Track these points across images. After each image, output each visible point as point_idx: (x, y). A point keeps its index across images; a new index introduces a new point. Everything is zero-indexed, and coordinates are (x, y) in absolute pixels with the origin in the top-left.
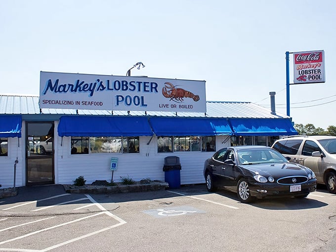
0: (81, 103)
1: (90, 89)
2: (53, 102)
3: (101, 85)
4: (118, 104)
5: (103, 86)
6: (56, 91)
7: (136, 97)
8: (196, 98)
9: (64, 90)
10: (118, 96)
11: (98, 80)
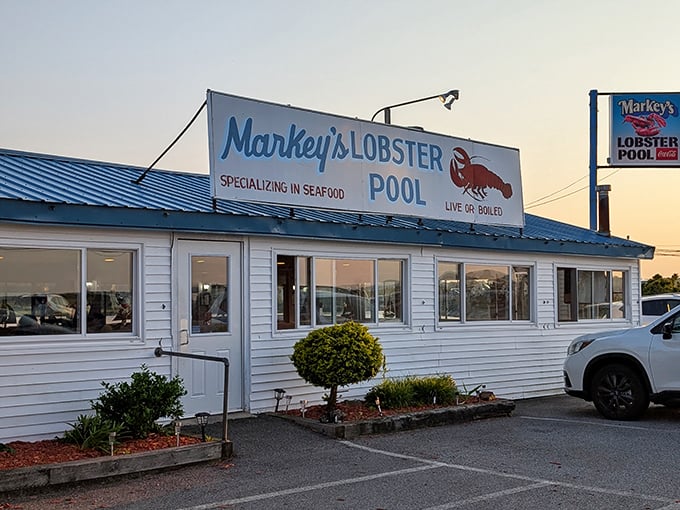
0: (302, 190)
1: (317, 153)
2: (244, 183)
3: (339, 143)
4: (373, 198)
5: (343, 147)
6: (248, 155)
7: (405, 179)
8: (507, 191)
9: (264, 152)
10: (372, 176)
11: (333, 130)
